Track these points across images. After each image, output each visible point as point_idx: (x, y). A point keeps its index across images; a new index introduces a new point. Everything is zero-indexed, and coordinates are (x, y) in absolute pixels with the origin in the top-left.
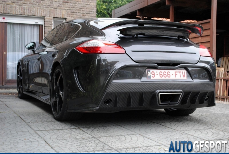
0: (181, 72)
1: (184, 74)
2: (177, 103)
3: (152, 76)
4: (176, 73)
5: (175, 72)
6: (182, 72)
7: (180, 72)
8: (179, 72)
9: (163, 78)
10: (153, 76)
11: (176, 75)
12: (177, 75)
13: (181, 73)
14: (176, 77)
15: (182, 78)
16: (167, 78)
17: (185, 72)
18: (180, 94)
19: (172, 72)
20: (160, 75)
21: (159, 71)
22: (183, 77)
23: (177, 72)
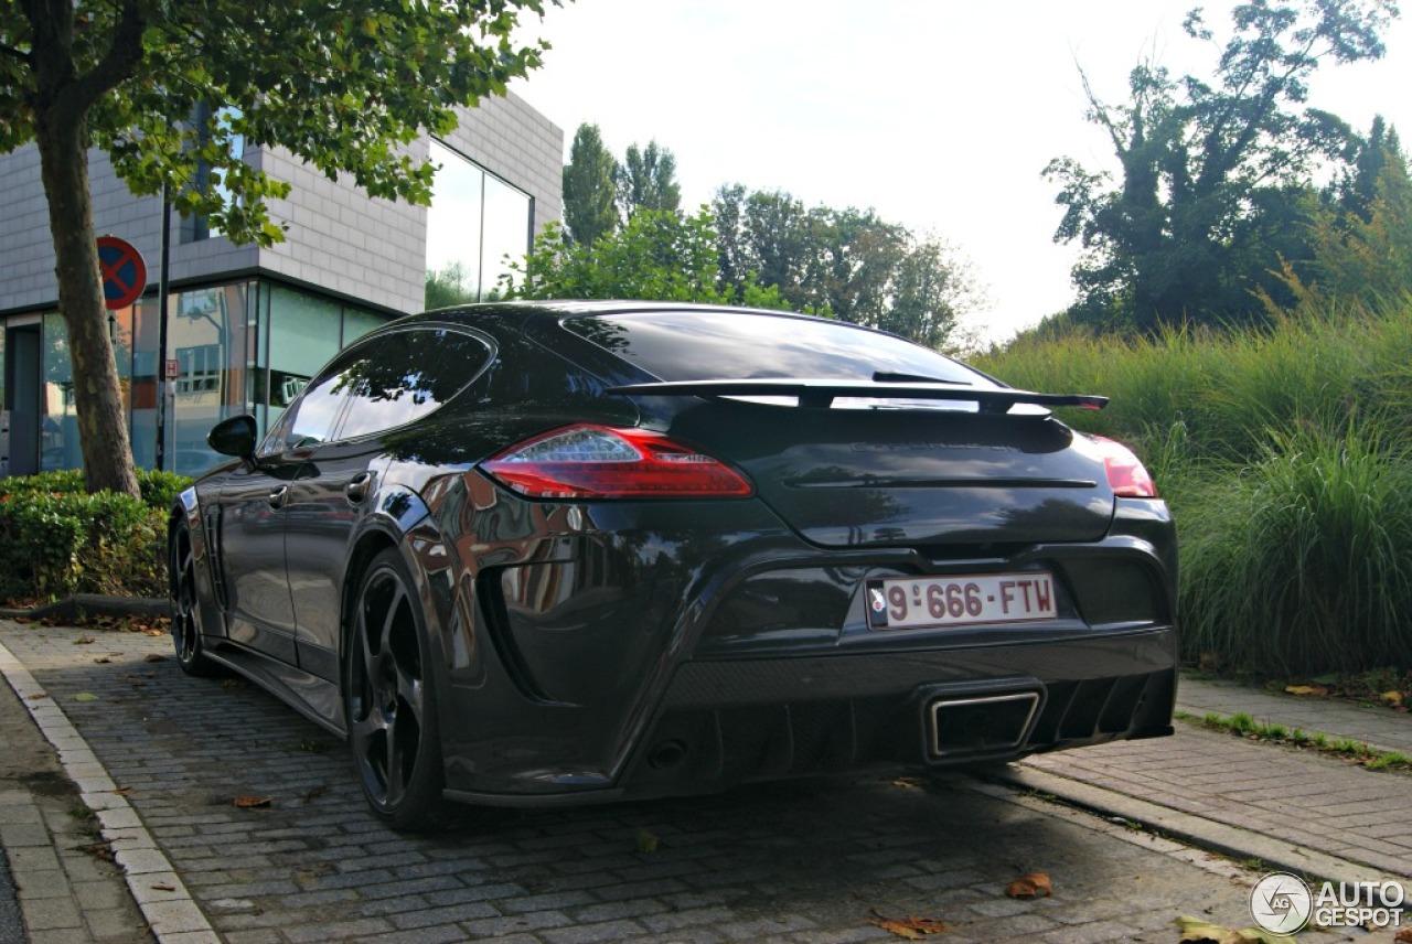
0: (1029, 583)
1: (1043, 593)
2: (1014, 744)
3: (893, 613)
4: (1009, 591)
5: (1003, 586)
6: (1037, 583)
7: (1024, 585)
8: (1021, 584)
9: (947, 618)
10: (898, 610)
11: (1009, 603)
12: (1011, 598)
13: (1032, 590)
14: (1006, 611)
15: (1036, 613)
16: (966, 617)
17: (1046, 582)
18: (1032, 700)
19: (988, 585)
20: (932, 602)
21: (924, 584)
22: (1041, 609)
23: (1012, 585)
